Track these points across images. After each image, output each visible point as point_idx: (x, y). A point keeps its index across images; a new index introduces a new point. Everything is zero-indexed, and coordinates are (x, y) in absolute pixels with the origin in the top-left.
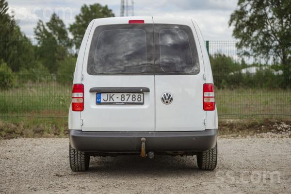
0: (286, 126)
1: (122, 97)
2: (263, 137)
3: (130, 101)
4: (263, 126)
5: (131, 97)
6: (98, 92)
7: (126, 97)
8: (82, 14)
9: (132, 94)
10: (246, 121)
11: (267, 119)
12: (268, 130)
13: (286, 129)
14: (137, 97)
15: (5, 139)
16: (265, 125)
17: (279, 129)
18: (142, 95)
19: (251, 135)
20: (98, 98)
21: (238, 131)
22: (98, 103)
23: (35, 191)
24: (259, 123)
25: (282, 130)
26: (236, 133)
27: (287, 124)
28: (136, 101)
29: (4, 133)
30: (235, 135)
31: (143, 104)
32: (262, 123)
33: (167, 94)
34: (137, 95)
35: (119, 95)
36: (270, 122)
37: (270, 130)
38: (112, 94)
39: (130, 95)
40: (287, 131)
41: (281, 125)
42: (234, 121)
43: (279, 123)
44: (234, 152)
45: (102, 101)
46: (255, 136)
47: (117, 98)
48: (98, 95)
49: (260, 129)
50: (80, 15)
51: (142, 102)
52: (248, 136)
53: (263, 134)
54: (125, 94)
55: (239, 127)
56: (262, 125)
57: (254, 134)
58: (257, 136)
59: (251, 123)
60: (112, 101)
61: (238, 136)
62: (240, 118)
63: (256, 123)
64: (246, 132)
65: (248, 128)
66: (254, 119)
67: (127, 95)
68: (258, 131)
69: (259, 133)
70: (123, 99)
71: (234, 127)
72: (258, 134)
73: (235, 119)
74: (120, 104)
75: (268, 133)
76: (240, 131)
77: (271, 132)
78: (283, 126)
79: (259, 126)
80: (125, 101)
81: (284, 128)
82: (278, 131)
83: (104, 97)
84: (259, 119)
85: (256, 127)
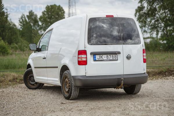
1: (107, 57)
2: (168, 79)
3: (111, 59)
4: (166, 73)
5: (111, 57)
6: (94, 54)
7: (109, 57)
8: (46, 10)
9: (111, 55)
10: (156, 70)
11: (168, 69)
12: (170, 75)
14: (114, 57)
15: (19, 84)
16: (168, 72)
18: (116, 55)
19: (160, 78)
20: (94, 58)
21: (153, 76)
22: (95, 60)
23: (54, 112)
24: (164, 71)
26: (152, 77)
28: (114, 59)
29: (18, 81)
30: (151, 78)
31: (117, 60)
32: (166, 71)
33: (129, 55)
34: (114, 55)
35: (105, 56)
36: (170, 70)
37: (171, 75)
38: (101, 55)
39: (111, 56)
42: (149, 70)
44: (157, 88)
45: (97, 59)
46: (163, 78)
47: (104, 57)
48: (94, 56)
49: (165, 75)
50: (45, 11)
51: (117, 59)
52: (159, 79)
53: (168, 77)
54: (108, 55)
55: (153, 74)
57: (162, 78)
58: (164, 79)
59: (159, 71)
60: (102, 59)
61: (153, 79)
62: (153, 69)
63: (163, 71)
64: (157, 77)
65: (158, 74)
66: (161, 69)
67: (109, 56)
69: (165, 77)
71: (150, 74)
72: (164, 78)
73: (150, 69)
74: (107, 60)
75: (170, 77)
76: (154, 76)
77: (172, 76)
79: (164, 73)
80: (109, 59)
83: (97, 57)
84: (164, 69)
85: (163, 74)
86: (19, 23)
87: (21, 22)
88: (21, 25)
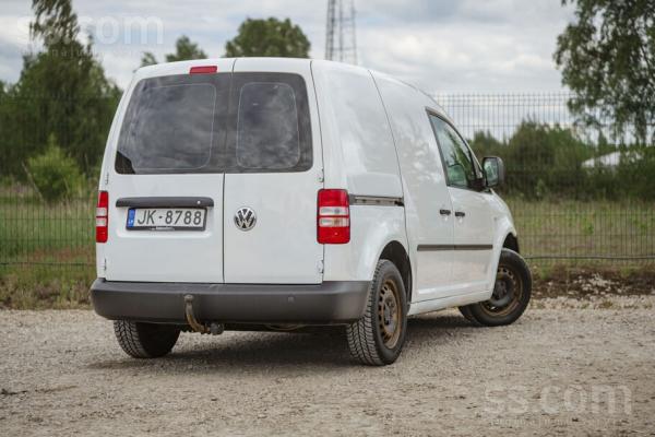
0: (601, 282)
1: (168, 217)
2: (545, 308)
3: (181, 223)
4: (550, 284)
5: (183, 216)
6: (131, 205)
7: (175, 216)
9: (185, 211)
12: (561, 292)
13: (602, 289)
14: (193, 217)
16: (555, 281)
17: (586, 289)
18: (203, 212)
20: (130, 217)
22: (130, 228)
24: (542, 275)
25: (592, 292)
27: (605, 277)
28: (192, 225)
31: (202, 229)
32: (550, 276)
33: (245, 211)
34: (193, 211)
35: (163, 213)
36: (568, 273)
37: (565, 291)
38: (152, 211)
39: (181, 212)
40: (603, 293)
41: (591, 281)
43: (587, 276)
45: (136, 224)
47: (159, 217)
48: (131, 212)
49: (544, 290)
51: (201, 225)
53: (548, 299)
54: (174, 211)
56: (549, 280)
60: (150, 224)
63: (537, 277)
67: (177, 212)
68: (539, 293)
70: (169, 220)
74: (164, 229)
75: (559, 298)
77: (566, 295)
78: (594, 283)
79: (542, 283)
80: (172, 224)
81: (597, 286)
82: (582, 294)
83: (139, 215)
84: (544, 268)
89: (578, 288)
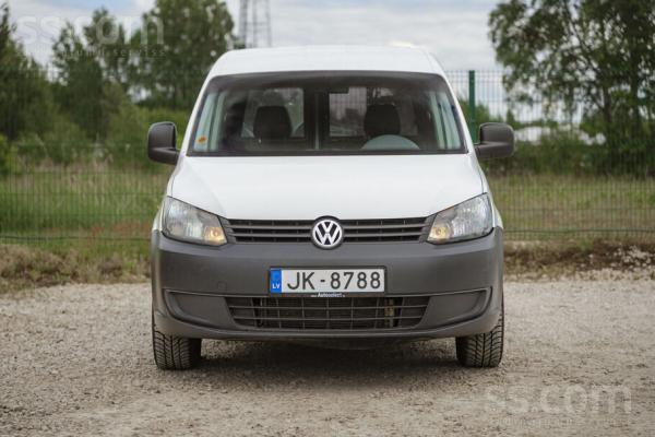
0: (641, 255)
2: (595, 279)
4: (591, 256)
10: (554, 245)
11: (599, 240)
12: (603, 264)
13: (642, 261)
15: (40, 286)
16: (596, 253)
17: (627, 261)
19: (568, 276)
21: (540, 267)
24: (583, 248)
25: (634, 264)
26: (537, 271)
27: (642, 251)
29: (35, 274)
30: (535, 275)
32: (591, 248)
36: (606, 246)
37: (607, 263)
40: (644, 265)
41: (631, 253)
42: (527, 245)
43: (626, 249)
46: (577, 276)
49: (587, 262)
52: (563, 278)
53: (594, 271)
55: (542, 258)
56: (589, 252)
57: (574, 273)
58: (582, 277)
59: (565, 250)
61: (540, 277)
62: (540, 240)
63: (577, 250)
64: (556, 268)
65: (560, 260)
66: (572, 240)
68: (583, 265)
69: (586, 270)
71: (531, 257)
72: (582, 273)
73: (530, 240)
75: (604, 270)
76: (545, 267)
77: (610, 267)
78: (634, 256)
79: (583, 256)
81: (637, 258)
82: (626, 265)
84: (583, 240)
85: (577, 258)
86: (54, 59)
87: (60, 55)
88: (60, 66)
89: (618, 260)
